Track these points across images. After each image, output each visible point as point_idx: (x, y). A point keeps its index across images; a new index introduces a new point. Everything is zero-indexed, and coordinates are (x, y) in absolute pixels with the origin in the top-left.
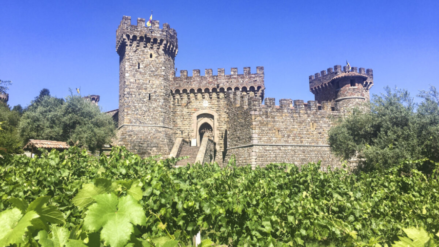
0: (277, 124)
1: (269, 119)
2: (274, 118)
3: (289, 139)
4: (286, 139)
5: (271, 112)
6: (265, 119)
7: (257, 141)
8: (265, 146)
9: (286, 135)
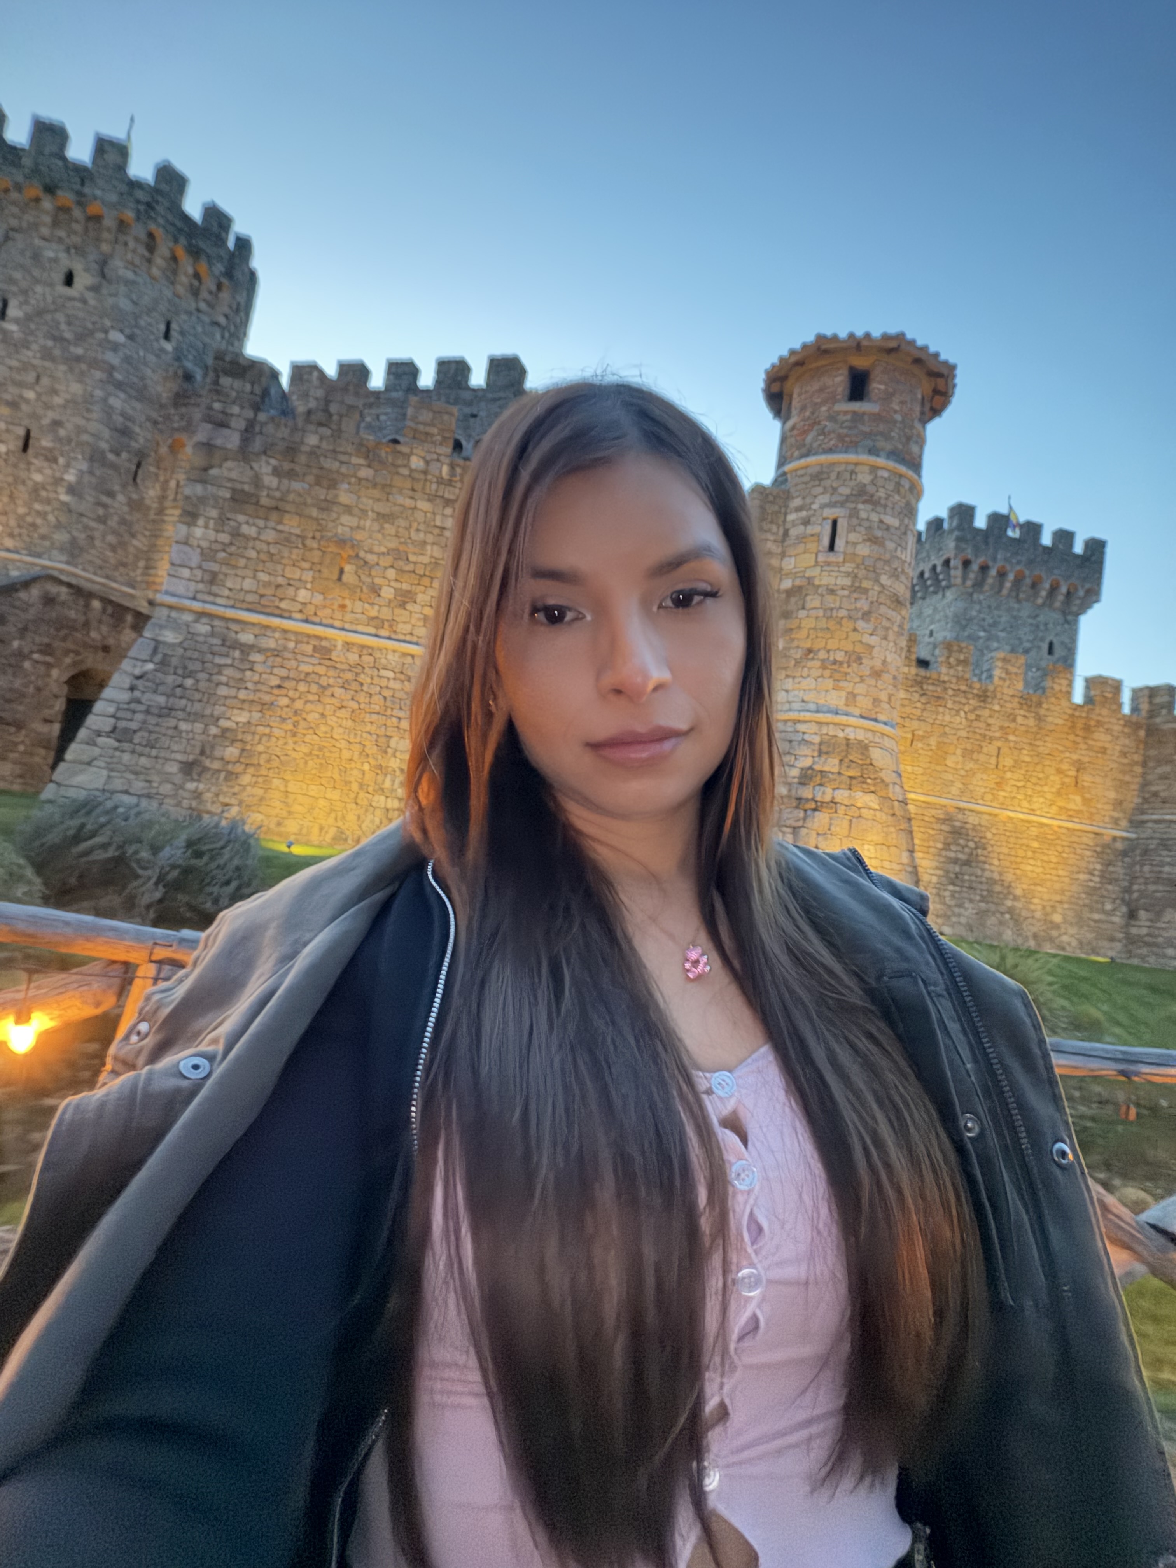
0: (346, 519)
1: (296, 486)
2: (333, 485)
3: (401, 615)
4: (386, 613)
5: (313, 453)
6: (270, 481)
7: (193, 586)
8: (234, 627)
9: (387, 593)
